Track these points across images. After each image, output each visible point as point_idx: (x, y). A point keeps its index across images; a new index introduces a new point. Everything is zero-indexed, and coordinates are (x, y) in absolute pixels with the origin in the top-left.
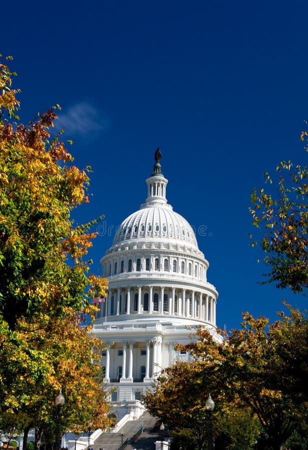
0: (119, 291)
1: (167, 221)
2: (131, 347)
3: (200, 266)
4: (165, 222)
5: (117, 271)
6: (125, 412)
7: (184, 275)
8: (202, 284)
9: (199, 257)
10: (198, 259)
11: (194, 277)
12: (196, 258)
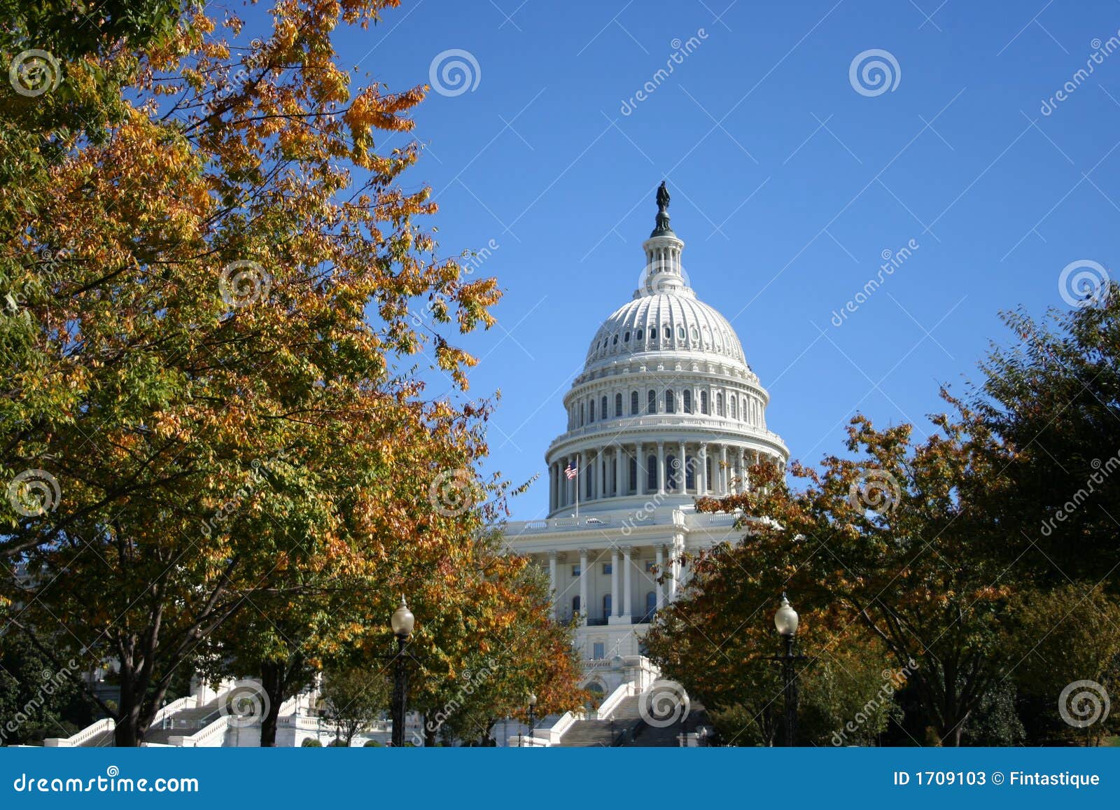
0: (599, 454)
1: (684, 319)
2: (627, 557)
3: (752, 401)
4: (682, 321)
5: (596, 417)
6: (619, 680)
7: (722, 418)
8: (758, 434)
9: (749, 383)
10: (748, 388)
11: (742, 421)
12: (745, 387)
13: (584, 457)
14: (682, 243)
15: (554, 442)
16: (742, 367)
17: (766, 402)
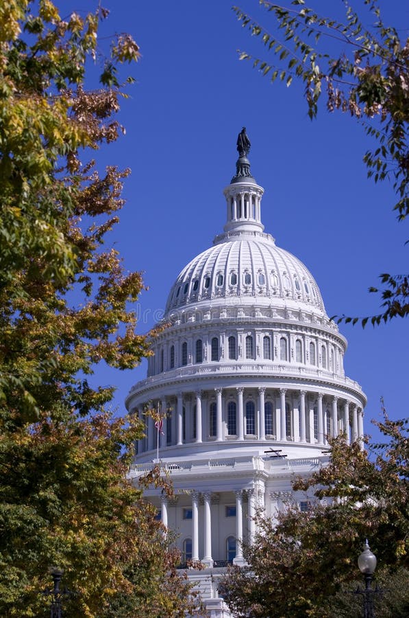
1: (265, 265)
3: (330, 347)
4: (262, 267)
7: (302, 365)
8: (336, 381)
9: (328, 329)
10: (327, 334)
11: (321, 368)
12: (323, 333)
13: (164, 403)
14: (262, 189)
15: (134, 388)
16: (320, 312)
17: (344, 347)
